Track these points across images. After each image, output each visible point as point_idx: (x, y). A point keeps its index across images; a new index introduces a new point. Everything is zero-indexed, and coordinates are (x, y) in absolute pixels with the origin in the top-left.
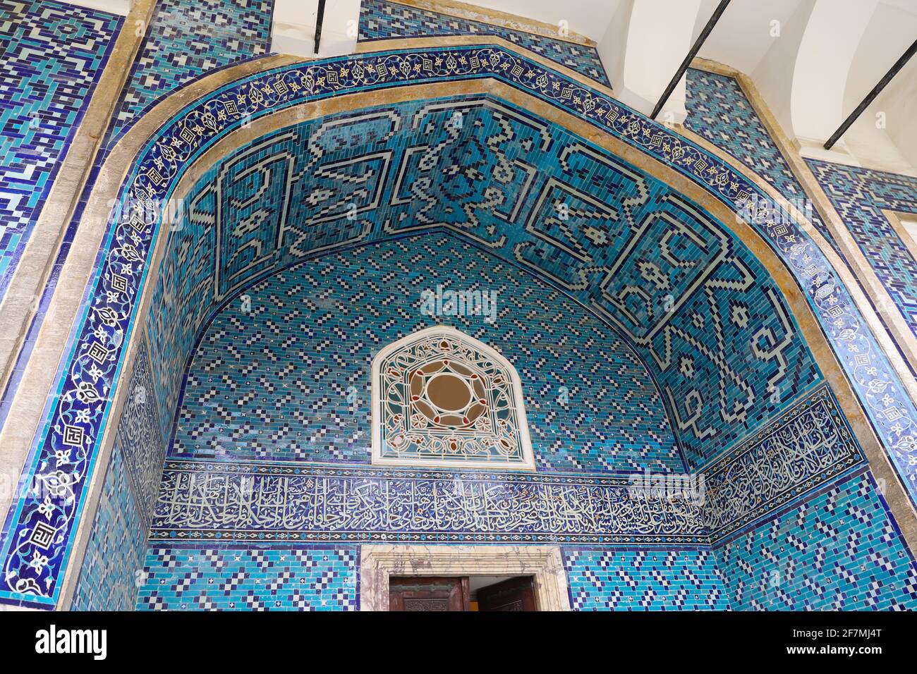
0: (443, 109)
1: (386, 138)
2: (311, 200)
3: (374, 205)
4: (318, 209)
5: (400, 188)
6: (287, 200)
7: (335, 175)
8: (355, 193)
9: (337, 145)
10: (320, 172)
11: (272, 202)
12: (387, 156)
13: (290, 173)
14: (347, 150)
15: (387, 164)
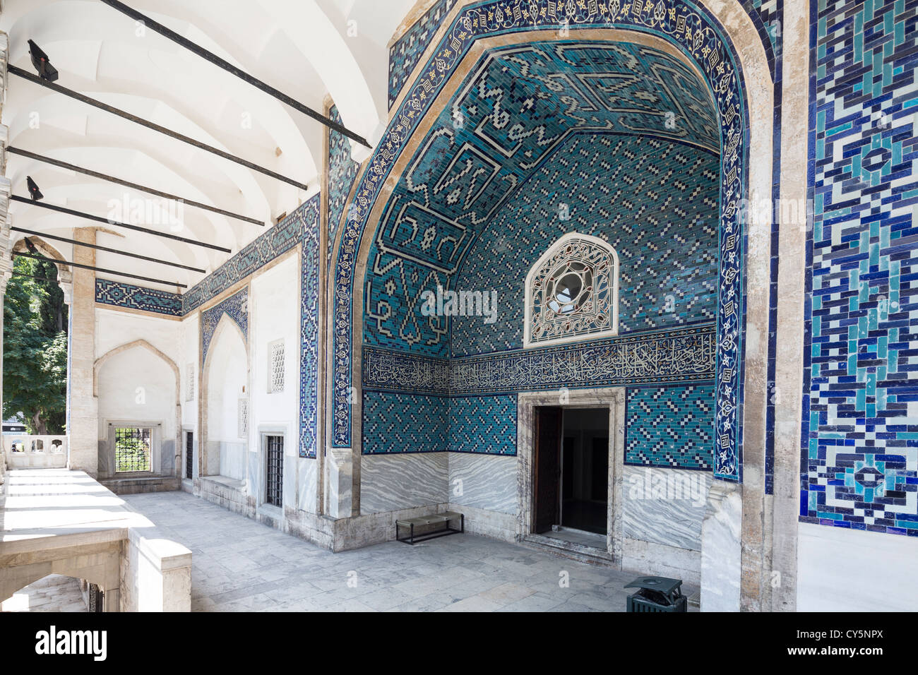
0: (467, 94)
1: (452, 143)
2: (450, 201)
3: (497, 167)
4: (462, 200)
5: (503, 147)
6: (436, 214)
7: (448, 183)
8: (474, 176)
9: (428, 175)
10: (436, 190)
11: (429, 222)
12: (467, 146)
13: (420, 206)
14: (437, 170)
15: (473, 149)
